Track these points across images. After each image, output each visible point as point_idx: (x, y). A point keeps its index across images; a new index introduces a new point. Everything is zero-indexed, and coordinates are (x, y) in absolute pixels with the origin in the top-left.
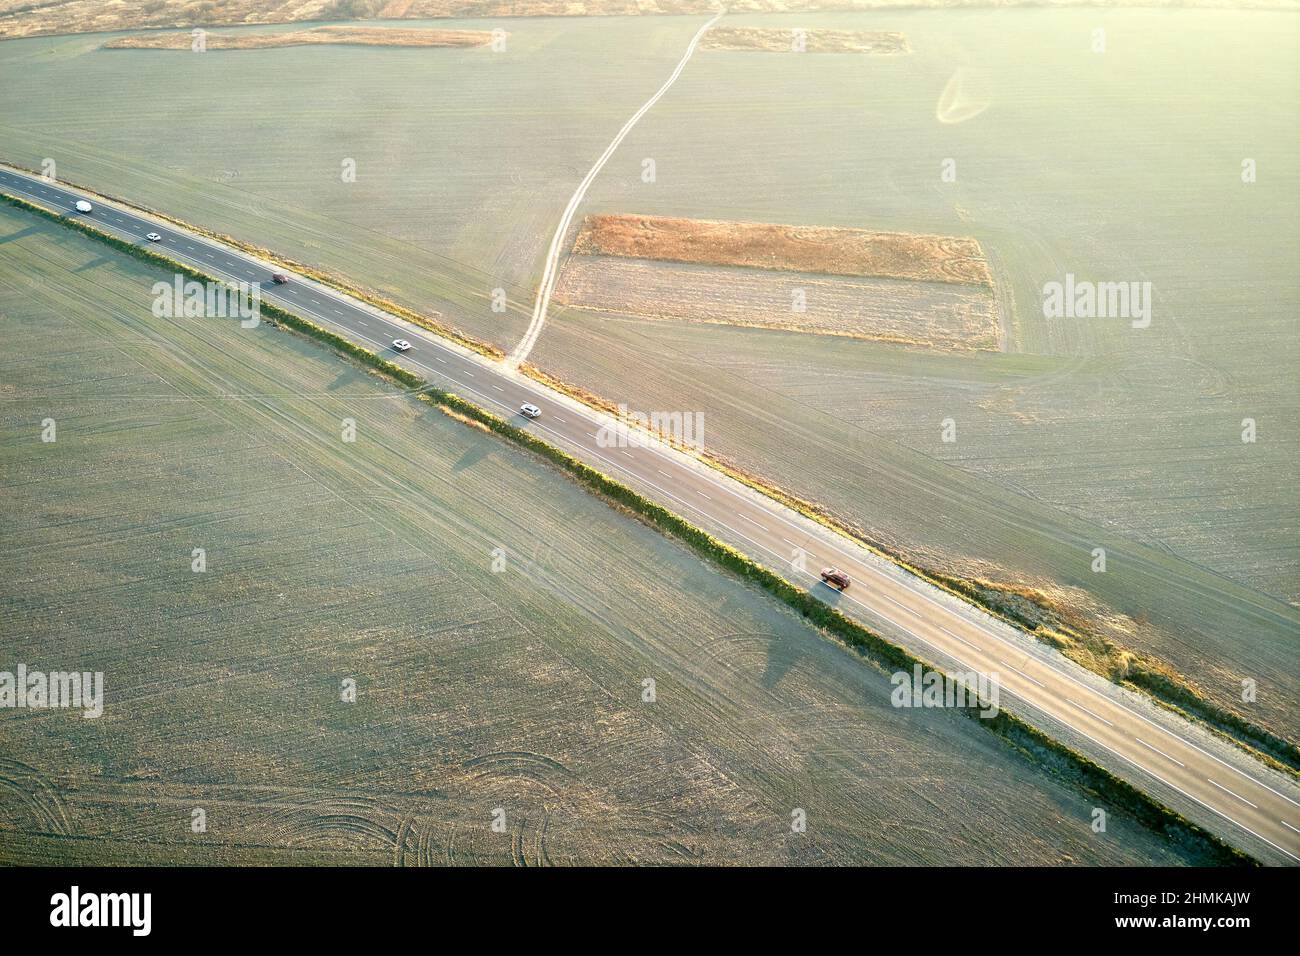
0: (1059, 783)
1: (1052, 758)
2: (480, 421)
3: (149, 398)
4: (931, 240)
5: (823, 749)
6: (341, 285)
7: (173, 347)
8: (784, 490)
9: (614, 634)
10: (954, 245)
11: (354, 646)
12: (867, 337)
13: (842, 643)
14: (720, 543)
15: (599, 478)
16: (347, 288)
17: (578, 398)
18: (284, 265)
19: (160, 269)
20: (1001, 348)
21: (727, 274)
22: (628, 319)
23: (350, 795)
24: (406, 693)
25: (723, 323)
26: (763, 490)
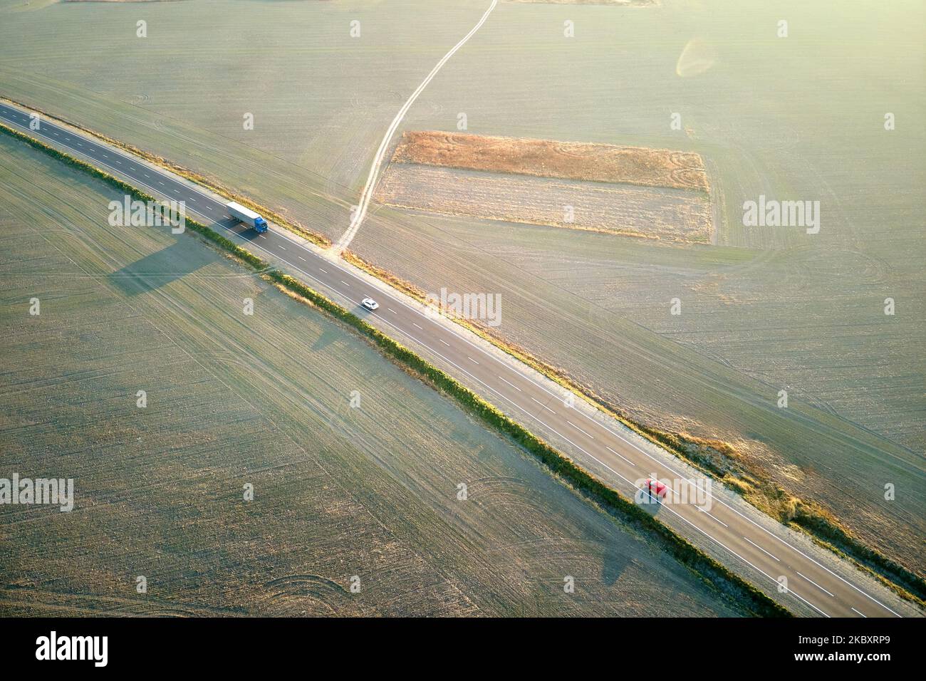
0: (733, 609)
1: (730, 587)
2: (307, 297)
3: (60, 275)
4: (664, 154)
5: (548, 577)
6: (213, 186)
7: (83, 235)
8: (536, 356)
9: (393, 476)
10: (682, 158)
11: (190, 483)
12: (609, 232)
13: (571, 486)
14: (482, 401)
15: (394, 345)
16: (218, 188)
17: (385, 279)
18: (173, 170)
19: (80, 172)
20: (712, 241)
21: (507, 180)
22: (429, 215)
23: (175, 608)
24: (226, 523)
25: (500, 219)
26: (519, 356)
